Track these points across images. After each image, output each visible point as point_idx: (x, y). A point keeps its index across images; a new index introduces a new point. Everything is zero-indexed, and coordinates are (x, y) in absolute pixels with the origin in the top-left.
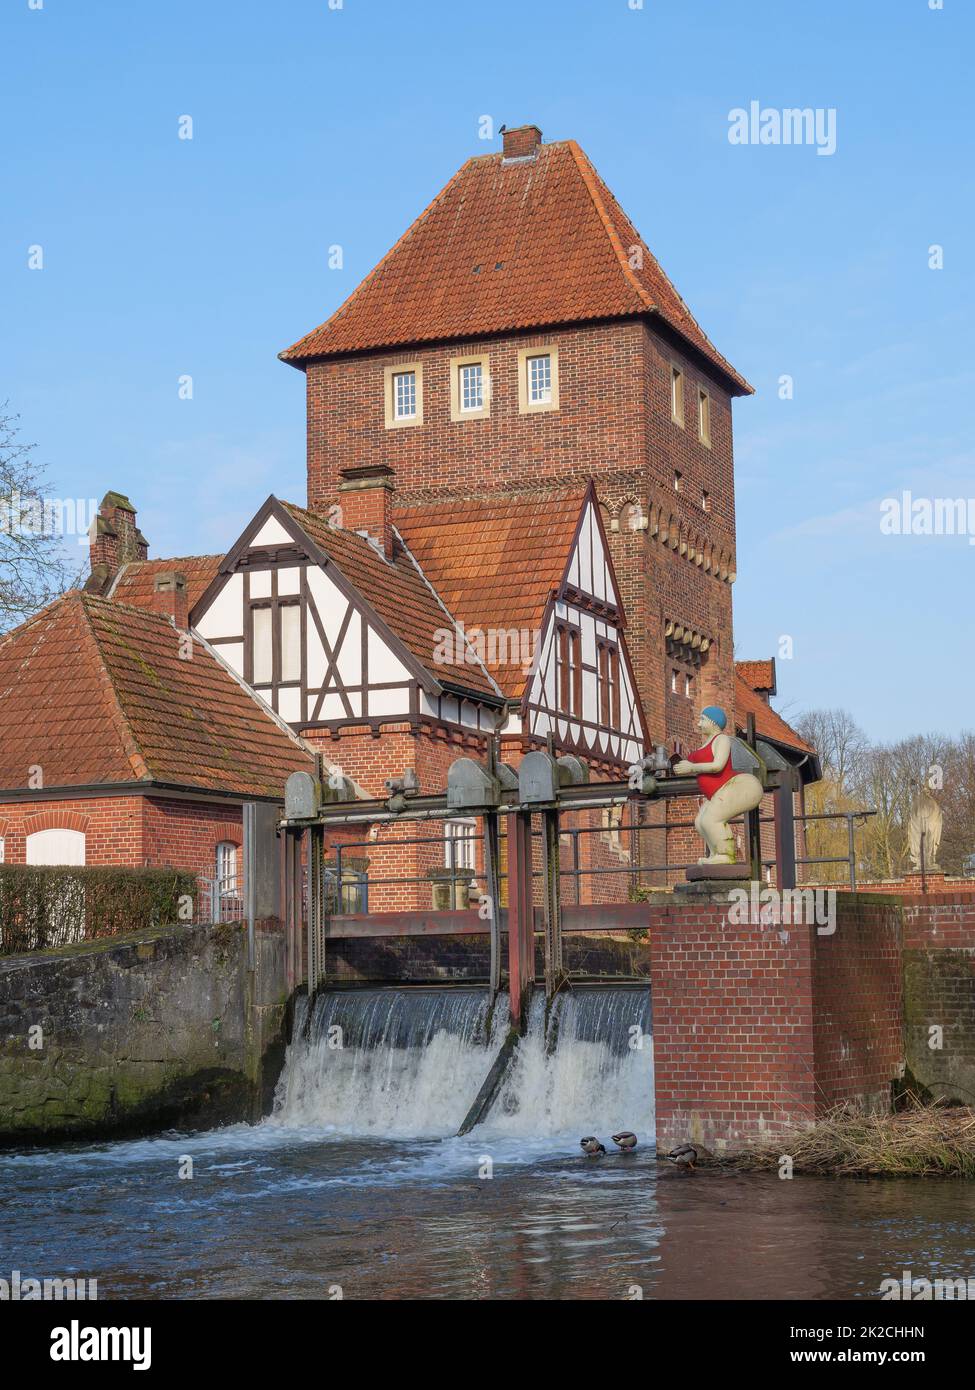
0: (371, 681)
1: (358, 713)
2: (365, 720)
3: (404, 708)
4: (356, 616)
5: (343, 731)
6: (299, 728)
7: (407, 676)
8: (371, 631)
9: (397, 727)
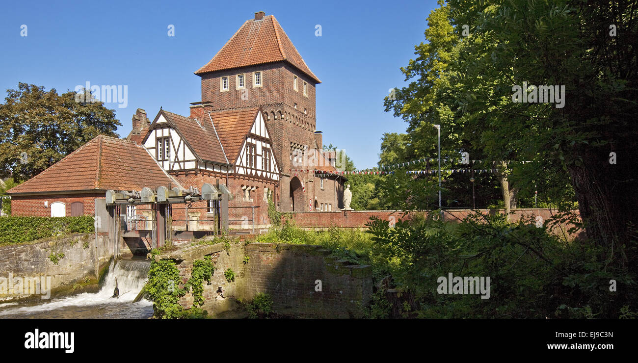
0: (186, 159)
1: (182, 168)
2: (184, 170)
3: (194, 167)
4: (182, 142)
5: (179, 173)
6: (169, 172)
7: (194, 158)
8: (185, 145)
9: (192, 172)
